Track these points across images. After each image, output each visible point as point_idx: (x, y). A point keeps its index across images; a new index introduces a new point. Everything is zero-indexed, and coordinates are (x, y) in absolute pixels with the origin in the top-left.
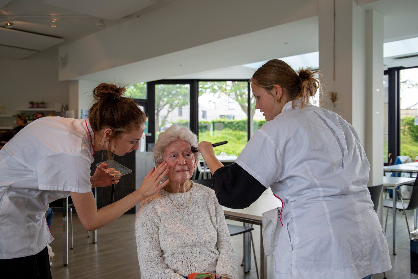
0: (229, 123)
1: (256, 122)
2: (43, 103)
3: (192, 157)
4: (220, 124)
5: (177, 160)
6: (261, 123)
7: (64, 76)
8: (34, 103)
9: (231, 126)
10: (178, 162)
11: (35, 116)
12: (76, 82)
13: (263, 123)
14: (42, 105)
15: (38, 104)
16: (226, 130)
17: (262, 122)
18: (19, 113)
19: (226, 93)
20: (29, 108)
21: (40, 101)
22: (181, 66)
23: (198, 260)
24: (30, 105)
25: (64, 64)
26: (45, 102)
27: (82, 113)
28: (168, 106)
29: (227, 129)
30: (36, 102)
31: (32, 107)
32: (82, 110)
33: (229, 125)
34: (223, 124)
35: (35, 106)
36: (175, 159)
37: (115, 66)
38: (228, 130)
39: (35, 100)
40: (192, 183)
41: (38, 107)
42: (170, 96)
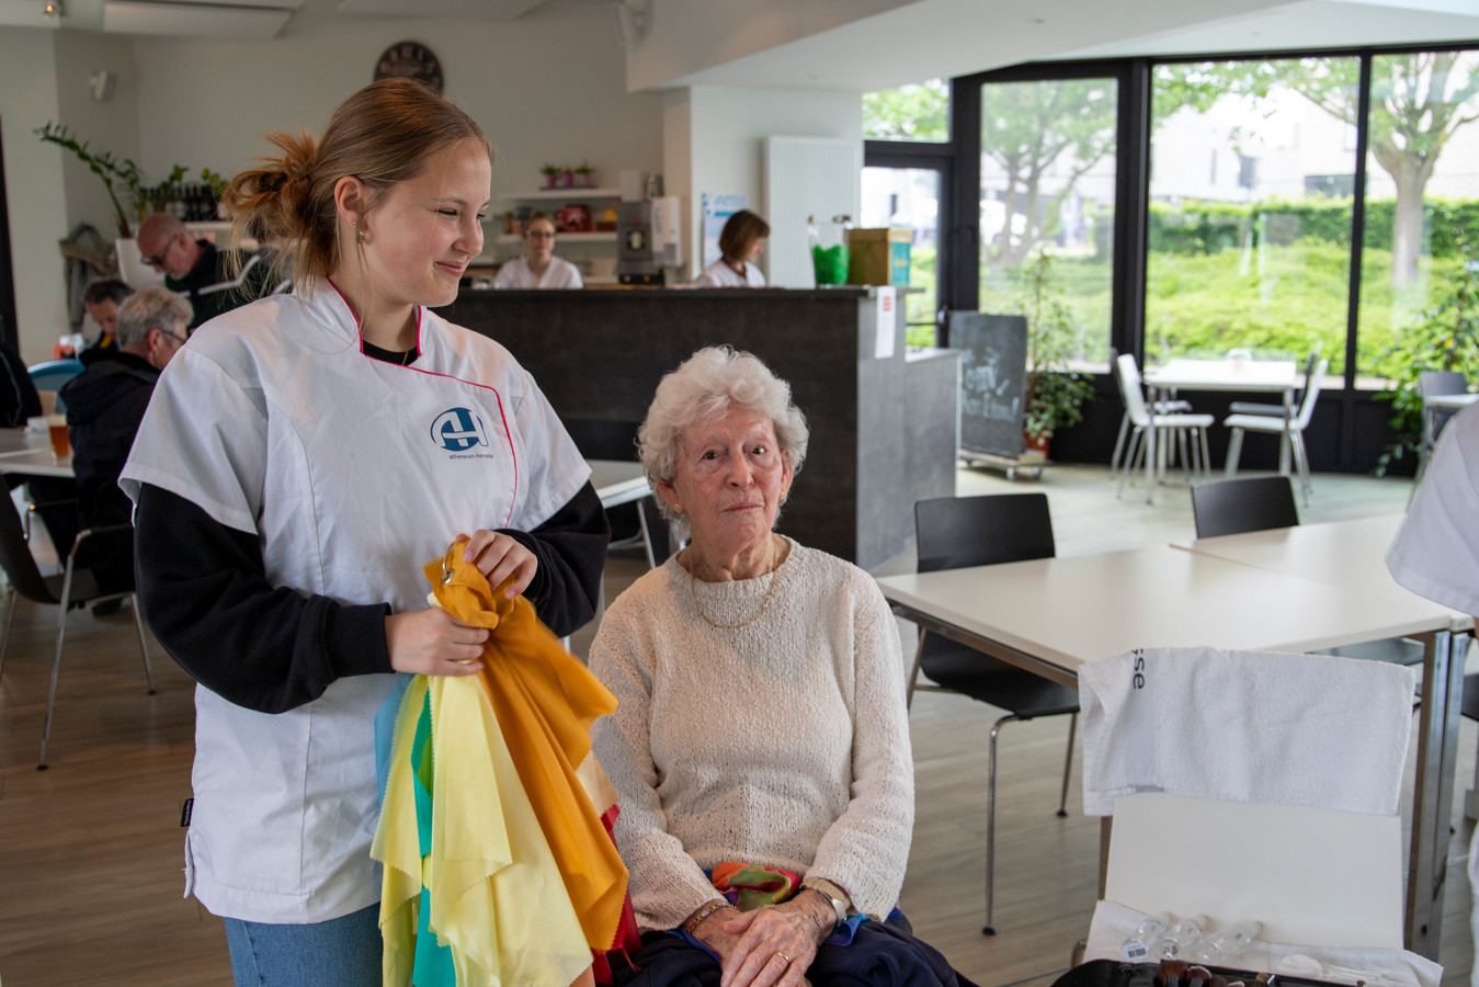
0: (1324, 214)
1: (1442, 209)
2: (584, 171)
3: (775, 461)
4: (1288, 217)
5: (725, 470)
6: (1463, 213)
7: (643, 72)
8: (559, 170)
9: (1333, 227)
10: (727, 477)
11: (560, 215)
12: (682, 94)
13: (1473, 213)
14: (579, 179)
15: (569, 174)
16: (1307, 244)
17: (1467, 207)
18: (512, 208)
19: (1305, 94)
20: (543, 189)
21: (575, 163)
22: (1039, 21)
23: (762, 814)
24: (543, 180)
25: (642, 32)
26: (591, 165)
27: (705, 204)
28: (1072, 149)
29: (1310, 239)
30: (564, 169)
31: (552, 186)
32: (704, 196)
33: (1325, 221)
34: (1297, 221)
35: (560, 183)
36: (719, 468)
37: (797, 33)
38: (1317, 244)
39: (559, 161)
40: (789, 545)
41: (570, 185)
42: (1085, 111)
